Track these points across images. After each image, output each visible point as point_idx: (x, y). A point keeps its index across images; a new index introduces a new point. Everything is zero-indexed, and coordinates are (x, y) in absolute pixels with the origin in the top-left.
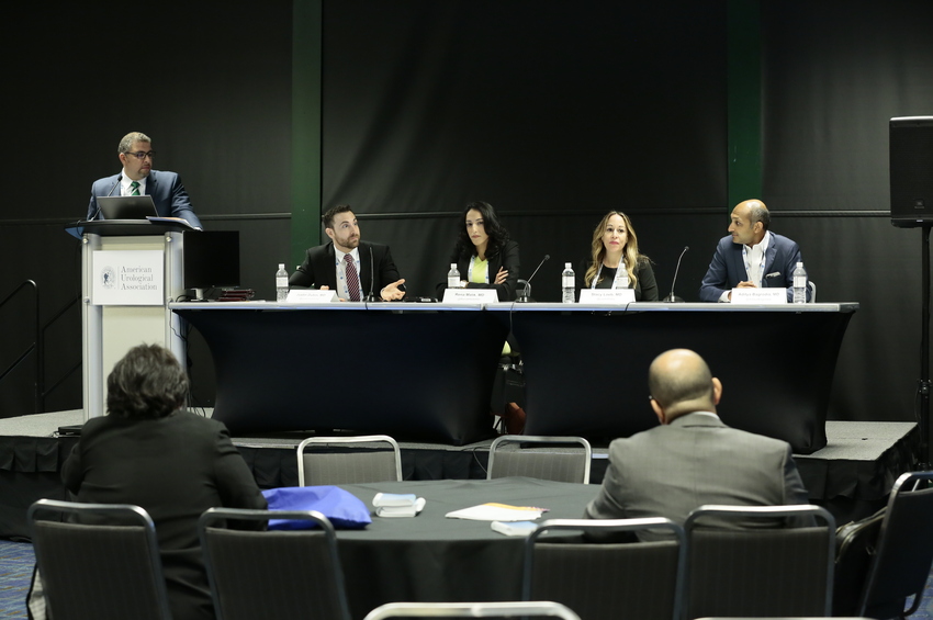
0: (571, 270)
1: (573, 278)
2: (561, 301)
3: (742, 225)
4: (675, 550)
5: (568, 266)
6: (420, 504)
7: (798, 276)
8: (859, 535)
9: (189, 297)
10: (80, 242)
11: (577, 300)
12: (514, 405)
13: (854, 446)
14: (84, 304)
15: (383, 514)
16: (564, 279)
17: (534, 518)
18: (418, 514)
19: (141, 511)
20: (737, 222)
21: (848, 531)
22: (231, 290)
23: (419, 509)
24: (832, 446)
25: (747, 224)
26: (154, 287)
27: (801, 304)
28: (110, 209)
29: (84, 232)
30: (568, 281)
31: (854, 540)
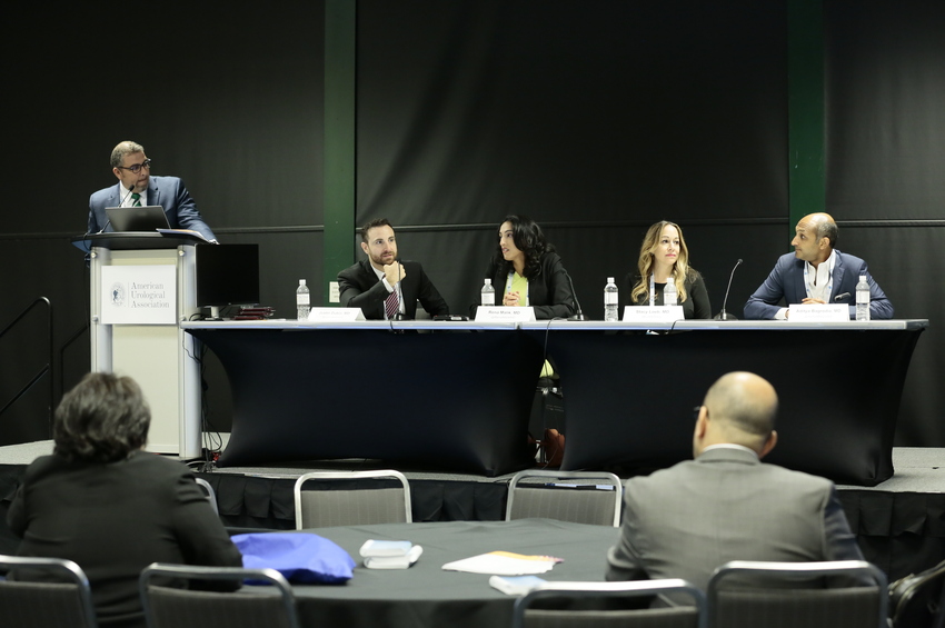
0: (614, 286)
1: (616, 294)
2: (603, 319)
3: (807, 239)
4: (694, 618)
5: (611, 281)
6: (415, 553)
7: (861, 290)
8: (920, 591)
9: (204, 315)
10: (89, 256)
11: (621, 318)
12: (555, 432)
13: (923, 476)
14: (93, 323)
15: (371, 565)
16: (607, 295)
17: (543, 571)
18: (412, 565)
19: (73, 567)
20: (802, 235)
21: (907, 586)
22: (250, 307)
23: (413, 560)
24: (899, 476)
25: (812, 238)
26: (166, 305)
27: (865, 321)
28: (120, 221)
29: (92, 246)
30: (611, 298)
31: (915, 596)
